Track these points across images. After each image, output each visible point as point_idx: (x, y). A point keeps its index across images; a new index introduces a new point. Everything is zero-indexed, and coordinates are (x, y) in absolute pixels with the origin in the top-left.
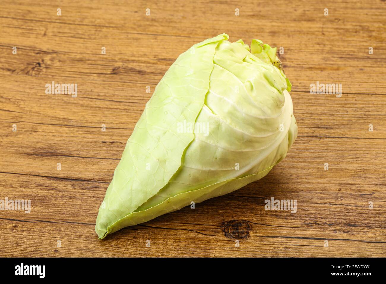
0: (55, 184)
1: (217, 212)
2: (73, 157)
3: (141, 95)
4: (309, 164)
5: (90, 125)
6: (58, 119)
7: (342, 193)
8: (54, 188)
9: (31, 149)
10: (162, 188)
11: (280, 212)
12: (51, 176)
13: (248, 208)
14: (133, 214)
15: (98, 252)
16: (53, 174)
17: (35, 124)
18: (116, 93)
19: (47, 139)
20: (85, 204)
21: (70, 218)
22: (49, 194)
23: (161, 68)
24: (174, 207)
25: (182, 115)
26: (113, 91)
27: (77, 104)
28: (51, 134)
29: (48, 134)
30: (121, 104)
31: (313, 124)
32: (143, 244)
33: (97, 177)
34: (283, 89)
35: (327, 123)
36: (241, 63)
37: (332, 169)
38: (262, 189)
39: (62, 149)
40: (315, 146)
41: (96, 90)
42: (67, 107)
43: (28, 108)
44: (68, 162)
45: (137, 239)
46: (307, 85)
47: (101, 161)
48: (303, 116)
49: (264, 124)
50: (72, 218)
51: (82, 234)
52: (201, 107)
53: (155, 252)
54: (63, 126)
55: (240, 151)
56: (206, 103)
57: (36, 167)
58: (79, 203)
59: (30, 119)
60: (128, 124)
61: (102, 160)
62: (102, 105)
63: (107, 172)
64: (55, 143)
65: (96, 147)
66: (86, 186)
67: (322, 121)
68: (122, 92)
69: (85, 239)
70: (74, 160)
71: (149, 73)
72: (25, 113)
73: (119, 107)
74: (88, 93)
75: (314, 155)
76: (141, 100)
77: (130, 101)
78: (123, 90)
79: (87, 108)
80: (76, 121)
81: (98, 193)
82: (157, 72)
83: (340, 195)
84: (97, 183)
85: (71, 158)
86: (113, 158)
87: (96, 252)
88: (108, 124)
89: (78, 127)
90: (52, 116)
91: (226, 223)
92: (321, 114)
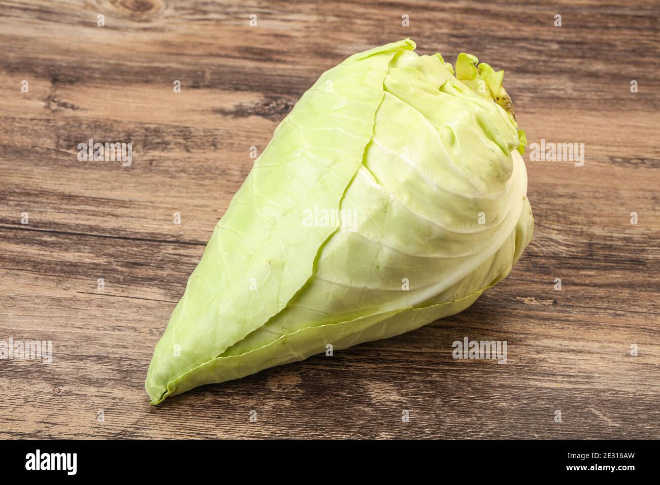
10: (273, 315)
14: (216, 362)
24: (294, 353)
25: (319, 183)
34: (511, 147)
36: (435, 94)
49: (471, 209)
52: (356, 169)
55: (423, 255)
56: (365, 162)
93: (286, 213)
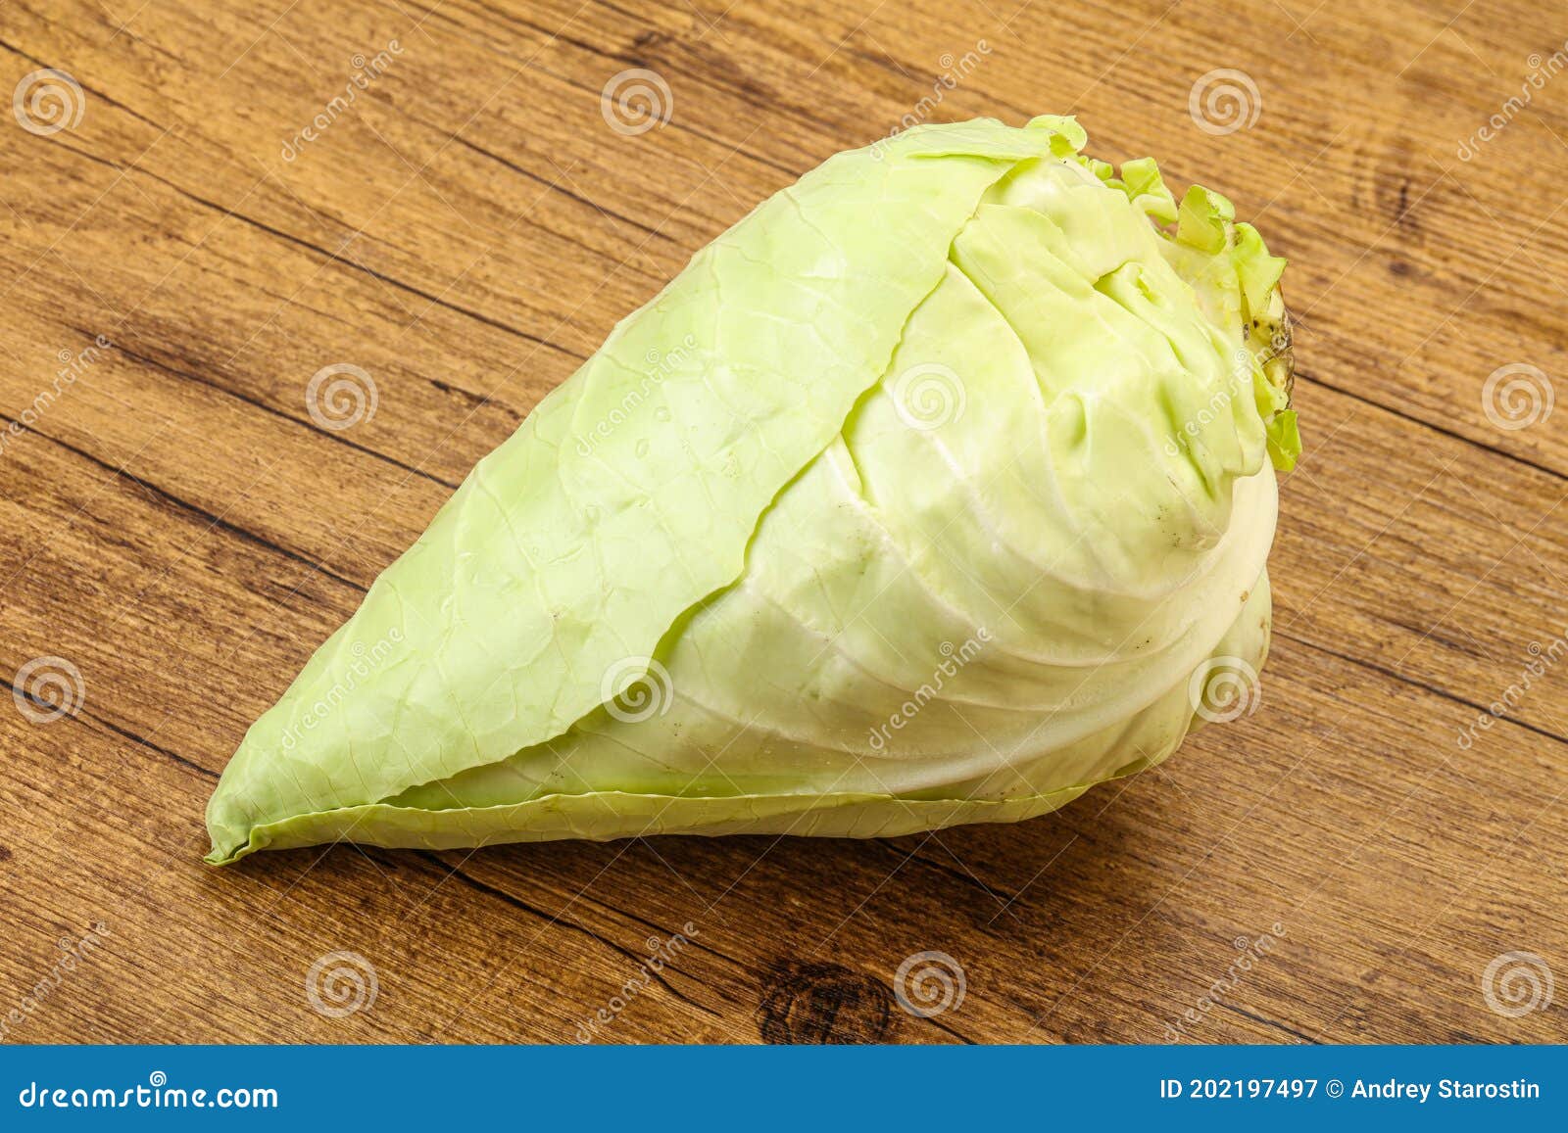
0: (140, 520)
1: (779, 897)
2: (280, 414)
3: (706, 206)
4: (1293, 800)
5: (418, 280)
6: (293, 204)
7: (1372, 996)
8: (131, 539)
9: (117, 315)
10: (532, 743)
11: (1056, 999)
12: (142, 475)
13: (922, 929)
14: (374, 811)
15: (177, 922)
16: (157, 468)
17: (187, 201)
18: (601, 162)
19: (207, 289)
20: (225, 663)
21: (130, 712)
22: (97, 564)
23: (849, 99)
24: (576, 830)
25: (728, 449)
26: (591, 145)
27: (409, 158)
28: (232, 271)
29: (220, 265)
30: (600, 222)
31: (1401, 602)
32: (388, 947)
33: (334, 551)
34: (1232, 475)
35: (1465, 619)
36: (1083, 295)
37: (1389, 858)
38: (1029, 852)
39: (249, 359)
40: (1360, 718)
41: (518, 118)
42: (360, 158)
43: (191, 108)
44: (247, 431)
45: (374, 914)
46: (1459, 398)
47: (389, 478)
48: (1374, 545)
49: (1082, 613)
50: (138, 714)
51: (149, 806)
52: (819, 448)
53: (422, 1008)
54: (299, 247)
56: (848, 432)
57: (99, 410)
58: (206, 649)
59: (177, 164)
60: (586, 330)
61: (393, 474)
62: (512, 200)
63: (390, 535)
64: (229, 322)
65: (398, 400)
66: (269, 577)
67: (1446, 602)
68: (631, 162)
69: (150, 838)
70: (275, 429)
71: (788, 107)
72: (169, 128)
73: (583, 233)
74: (478, 117)
75: (1337, 762)
76: (692, 227)
77: (646, 220)
78: (638, 158)
79: (441, 193)
80: (368, 241)
81: (307, 629)
82: (821, 115)
83: (1361, 1002)
84: (325, 578)
85: (264, 418)
86: (447, 479)
87: (172, 914)
88: (500, 302)
89: (364, 274)
90: (279, 181)
91: (793, 969)
92: (1457, 568)
93: (627, 505)
